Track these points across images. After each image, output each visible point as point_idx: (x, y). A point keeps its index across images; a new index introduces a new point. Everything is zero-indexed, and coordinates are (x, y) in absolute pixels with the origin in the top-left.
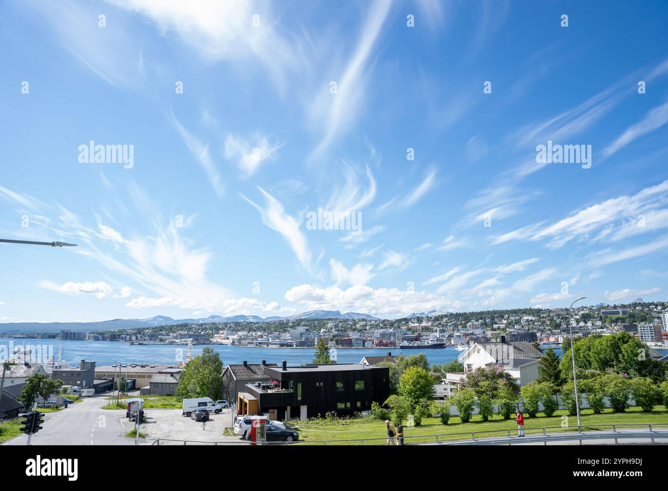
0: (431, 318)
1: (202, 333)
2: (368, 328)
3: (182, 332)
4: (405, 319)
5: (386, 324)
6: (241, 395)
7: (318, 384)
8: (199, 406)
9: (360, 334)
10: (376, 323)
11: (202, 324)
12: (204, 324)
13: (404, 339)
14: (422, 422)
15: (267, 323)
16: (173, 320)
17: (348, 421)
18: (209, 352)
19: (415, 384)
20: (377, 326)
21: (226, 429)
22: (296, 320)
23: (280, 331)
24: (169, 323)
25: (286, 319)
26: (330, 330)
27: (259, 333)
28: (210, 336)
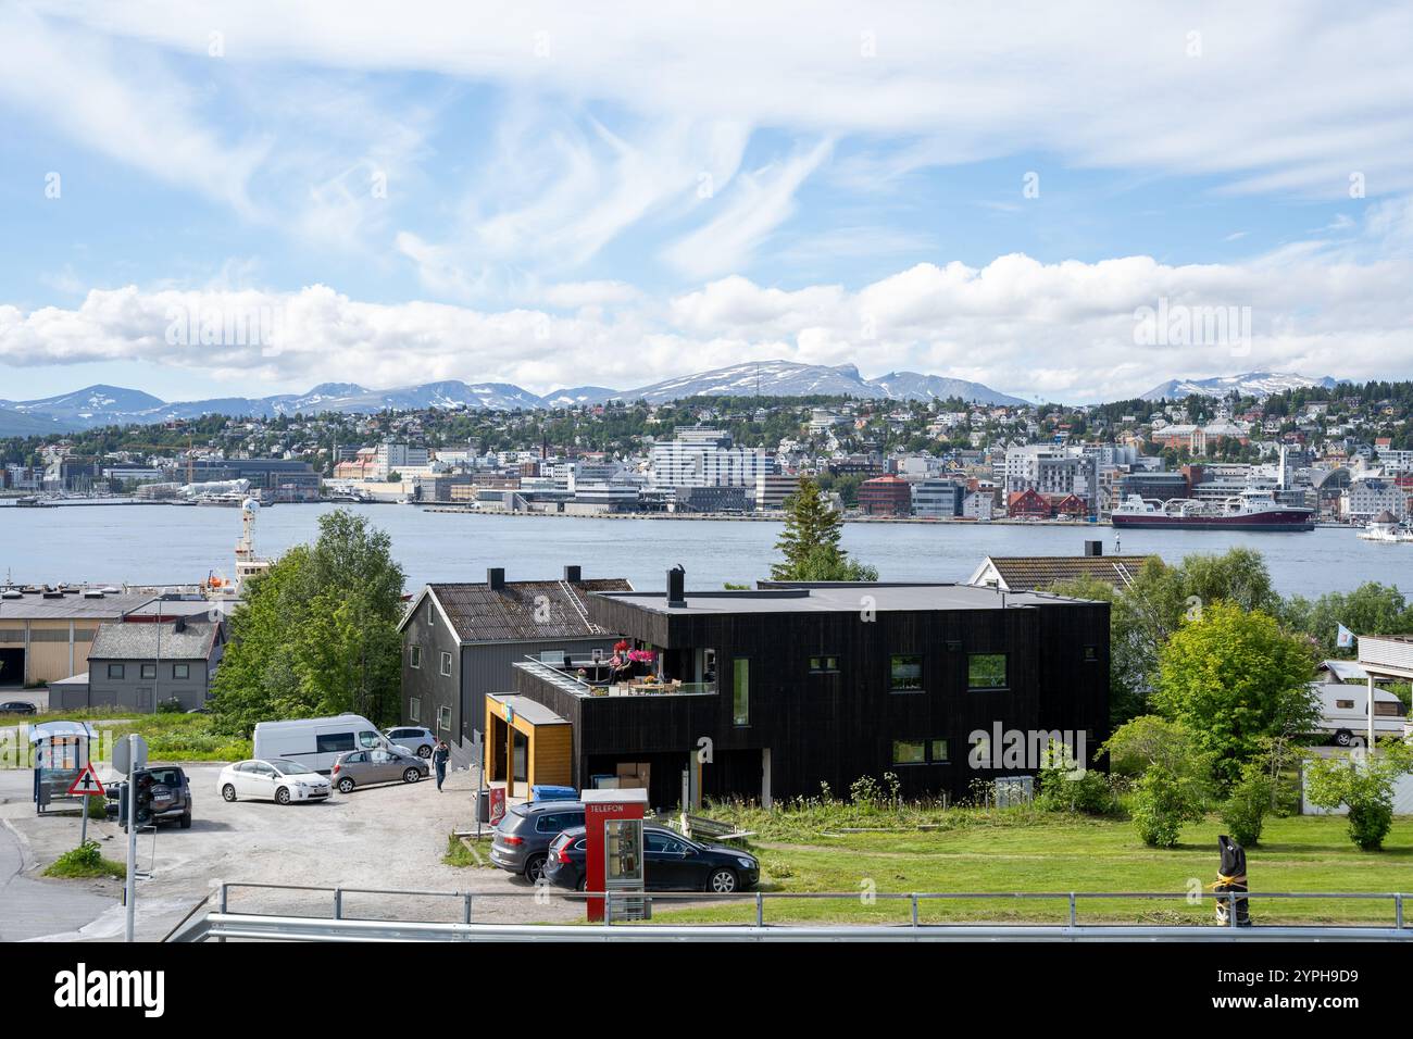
0: (1253, 401)
1: (288, 456)
2: (975, 439)
3: (203, 455)
4: (1137, 405)
5: (1052, 422)
6: (499, 705)
7: (815, 664)
8: (321, 750)
9: (941, 462)
10: (1012, 420)
11: (284, 422)
12: (292, 421)
13: (1134, 486)
14: (1263, 834)
15: (554, 414)
16: (158, 402)
17: (944, 815)
18: (344, 535)
19: (1231, 671)
20: (1015, 432)
21: (455, 839)
22: (677, 402)
23: (611, 450)
24: (145, 417)
25: (635, 398)
26: (818, 447)
27: (525, 457)
28: (319, 468)
